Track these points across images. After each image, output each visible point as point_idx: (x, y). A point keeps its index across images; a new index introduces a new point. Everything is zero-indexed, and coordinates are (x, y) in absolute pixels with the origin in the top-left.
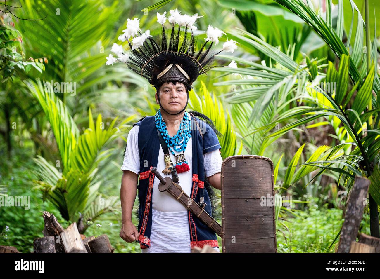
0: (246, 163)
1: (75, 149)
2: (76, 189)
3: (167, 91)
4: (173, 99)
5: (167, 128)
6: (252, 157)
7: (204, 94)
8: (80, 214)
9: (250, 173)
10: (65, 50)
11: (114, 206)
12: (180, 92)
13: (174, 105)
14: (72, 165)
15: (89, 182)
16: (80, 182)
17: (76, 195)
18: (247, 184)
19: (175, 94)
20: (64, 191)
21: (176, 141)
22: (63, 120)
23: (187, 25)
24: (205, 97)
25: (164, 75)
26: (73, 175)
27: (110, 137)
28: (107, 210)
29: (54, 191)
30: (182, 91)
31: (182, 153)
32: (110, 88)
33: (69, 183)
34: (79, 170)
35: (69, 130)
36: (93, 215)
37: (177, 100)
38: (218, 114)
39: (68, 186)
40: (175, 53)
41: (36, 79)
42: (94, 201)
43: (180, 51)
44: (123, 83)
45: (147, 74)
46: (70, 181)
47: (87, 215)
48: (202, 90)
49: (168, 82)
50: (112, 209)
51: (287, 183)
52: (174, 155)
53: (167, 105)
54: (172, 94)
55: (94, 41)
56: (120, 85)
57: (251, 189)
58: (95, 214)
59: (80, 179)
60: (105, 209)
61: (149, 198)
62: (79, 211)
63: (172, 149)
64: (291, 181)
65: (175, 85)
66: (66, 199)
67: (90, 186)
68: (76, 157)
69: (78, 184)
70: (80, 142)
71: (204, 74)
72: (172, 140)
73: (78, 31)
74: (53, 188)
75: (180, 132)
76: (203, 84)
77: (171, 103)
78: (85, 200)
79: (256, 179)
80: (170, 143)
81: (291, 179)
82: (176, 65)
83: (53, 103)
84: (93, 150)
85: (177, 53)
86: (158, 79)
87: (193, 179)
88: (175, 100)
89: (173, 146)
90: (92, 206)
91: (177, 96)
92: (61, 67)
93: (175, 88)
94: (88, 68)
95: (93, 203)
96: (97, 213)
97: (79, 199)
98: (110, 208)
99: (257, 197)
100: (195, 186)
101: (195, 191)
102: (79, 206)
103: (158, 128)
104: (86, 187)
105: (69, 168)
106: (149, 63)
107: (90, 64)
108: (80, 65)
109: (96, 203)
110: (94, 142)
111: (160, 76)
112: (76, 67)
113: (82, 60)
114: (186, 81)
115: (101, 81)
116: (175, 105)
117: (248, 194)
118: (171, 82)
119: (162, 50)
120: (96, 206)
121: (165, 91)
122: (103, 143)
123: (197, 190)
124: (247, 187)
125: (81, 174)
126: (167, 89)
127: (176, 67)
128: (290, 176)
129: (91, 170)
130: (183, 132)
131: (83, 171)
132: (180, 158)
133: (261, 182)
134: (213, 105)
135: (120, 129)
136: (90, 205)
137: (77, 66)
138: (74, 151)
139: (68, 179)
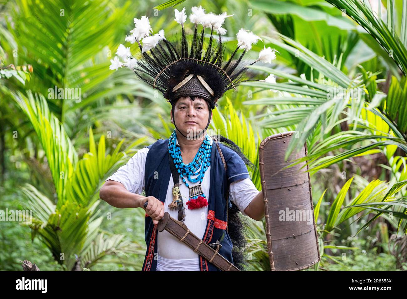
0: (285, 143)
1: (72, 177)
2: (72, 225)
3: (184, 108)
4: (190, 118)
5: (182, 153)
6: (290, 134)
7: (230, 113)
8: (76, 256)
10: (65, 56)
11: (119, 248)
12: (199, 110)
13: (190, 125)
14: (68, 197)
15: (88, 218)
16: (77, 218)
17: (72, 233)
19: (193, 111)
20: (58, 229)
21: (192, 169)
22: (58, 141)
23: (213, 26)
24: (231, 116)
25: (181, 88)
26: (68, 208)
27: (114, 163)
28: (109, 252)
29: (45, 229)
30: (202, 108)
31: (198, 184)
32: (120, 103)
33: (64, 219)
34: (76, 203)
35: (65, 154)
36: (93, 258)
37: (195, 119)
38: (247, 138)
39: (62, 222)
40: (199, 61)
41: (27, 92)
42: (94, 241)
43: (204, 60)
44: (136, 97)
45: (161, 86)
46: (66, 216)
47: (85, 257)
48: (228, 109)
49: (185, 97)
50: (116, 251)
51: (330, 225)
52: (188, 187)
53: (182, 125)
54: (188, 112)
55: (100, 47)
56: (131, 101)
58: (95, 257)
59: (77, 214)
60: (107, 251)
61: (154, 240)
62: (75, 253)
63: (185, 179)
64: (335, 223)
65: (194, 100)
66: (60, 238)
67: (89, 223)
68: (73, 188)
69: (75, 220)
70: (78, 169)
71: (234, 89)
72: (187, 168)
73: (82, 34)
74: (44, 224)
75: (197, 159)
76: (229, 101)
77: (186, 122)
78: (83, 240)
80: (184, 172)
81: (335, 220)
82: (198, 76)
83: (47, 120)
84: (94, 178)
85: (200, 62)
86: (174, 92)
87: (209, 216)
88: (192, 119)
89: (187, 176)
90: (91, 246)
91: (195, 115)
92: (60, 76)
93: (193, 104)
94: (92, 79)
95: (92, 243)
96: (98, 256)
97: (76, 238)
98: (114, 249)
100: (211, 225)
101: (210, 232)
102: (75, 246)
103: (170, 154)
104: (84, 224)
105: (64, 200)
106: (164, 72)
107: (95, 75)
108: (83, 75)
109: (97, 243)
110: (95, 169)
111: (177, 89)
112: (78, 78)
113: (85, 70)
114: (208, 97)
115: (108, 94)
116: (192, 125)
118: (189, 96)
119: (182, 57)
120: (96, 247)
121: (181, 108)
122: (106, 171)
123: (213, 231)
125: (78, 208)
126: (184, 106)
127: (198, 78)
128: (334, 216)
129: (91, 203)
130: (201, 159)
131: (81, 204)
132: (196, 191)
134: (240, 127)
135: (127, 154)
136: (89, 245)
137: (79, 76)
138: (71, 180)
139: (63, 214)
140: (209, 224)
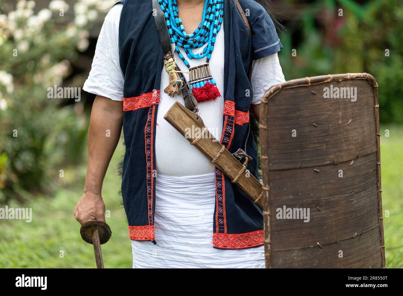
0: (315, 94)
6: (329, 80)
9: (323, 114)
18: (319, 137)
31: (204, 62)
57: (327, 145)
79: (339, 124)
87: (225, 110)
89: (187, 49)
99: (341, 160)
100: (228, 125)
101: (227, 135)
117: (320, 158)
124: (318, 143)
133: (349, 128)
140: (226, 122)
